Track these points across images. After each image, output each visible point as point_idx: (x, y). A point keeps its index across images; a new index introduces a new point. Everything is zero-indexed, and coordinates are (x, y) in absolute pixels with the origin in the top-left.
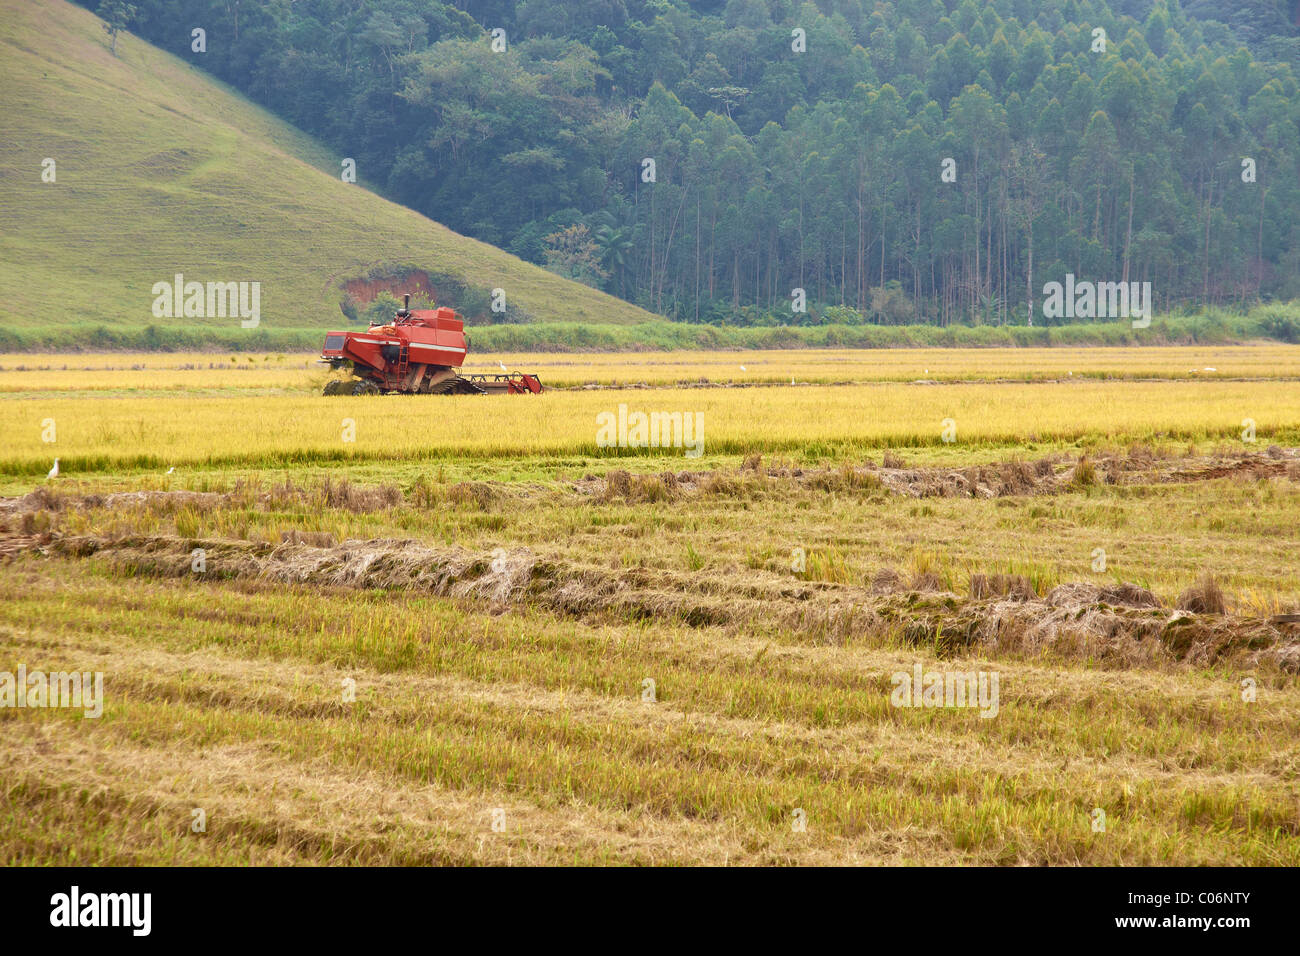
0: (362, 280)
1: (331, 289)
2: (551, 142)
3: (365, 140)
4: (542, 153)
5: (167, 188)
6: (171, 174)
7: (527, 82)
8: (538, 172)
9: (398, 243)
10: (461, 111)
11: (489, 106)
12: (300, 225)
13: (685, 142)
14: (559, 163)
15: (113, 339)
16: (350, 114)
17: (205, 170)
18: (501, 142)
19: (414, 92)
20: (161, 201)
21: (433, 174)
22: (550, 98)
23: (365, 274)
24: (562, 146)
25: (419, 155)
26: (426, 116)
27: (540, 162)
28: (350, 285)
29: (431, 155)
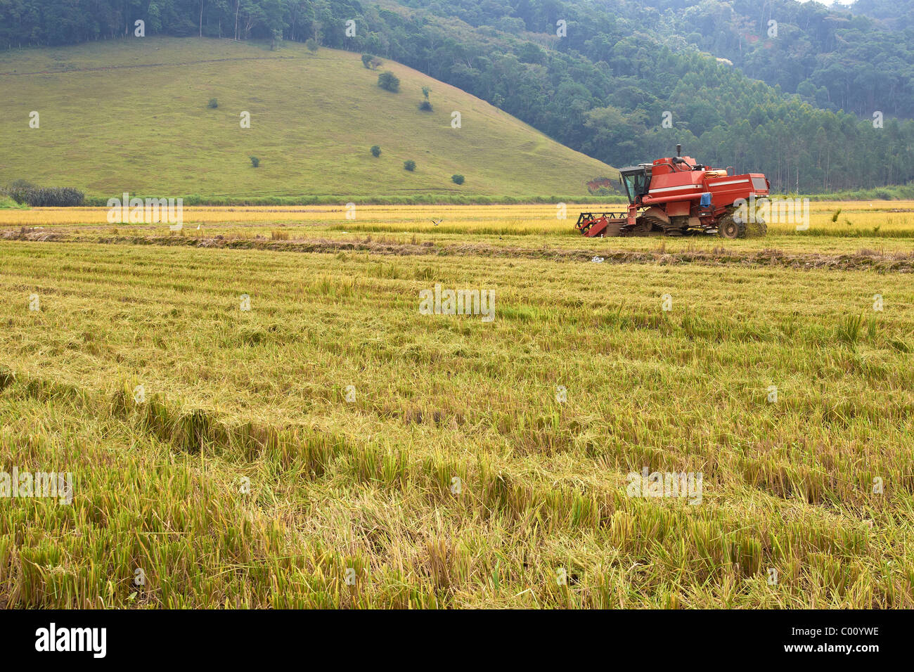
0: (592, 182)
1: (584, 185)
2: (631, 139)
3: (572, 139)
4: (630, 142)
5: (529, 154)
6: (530, 149)
7: (624, 120)
8: (628, 148)
9: (600, 170)
10: (604, 130)
11: (610, 128)
12: (571, 165)
13: (677, 138)
14: (635, 145)
15: (542, 200)
16: (566, 131)
17: (539, 148)
18: (616, 140)
19: (589, 124)
20: (529, 157)
21: (594, 149)
22: (631, 125)
23: (593, 180)
24: (636, 140)
25: (590, 144)
26: (593, 131)
27: (629, 145)
28: (589, 183)
29: (593, 144)
